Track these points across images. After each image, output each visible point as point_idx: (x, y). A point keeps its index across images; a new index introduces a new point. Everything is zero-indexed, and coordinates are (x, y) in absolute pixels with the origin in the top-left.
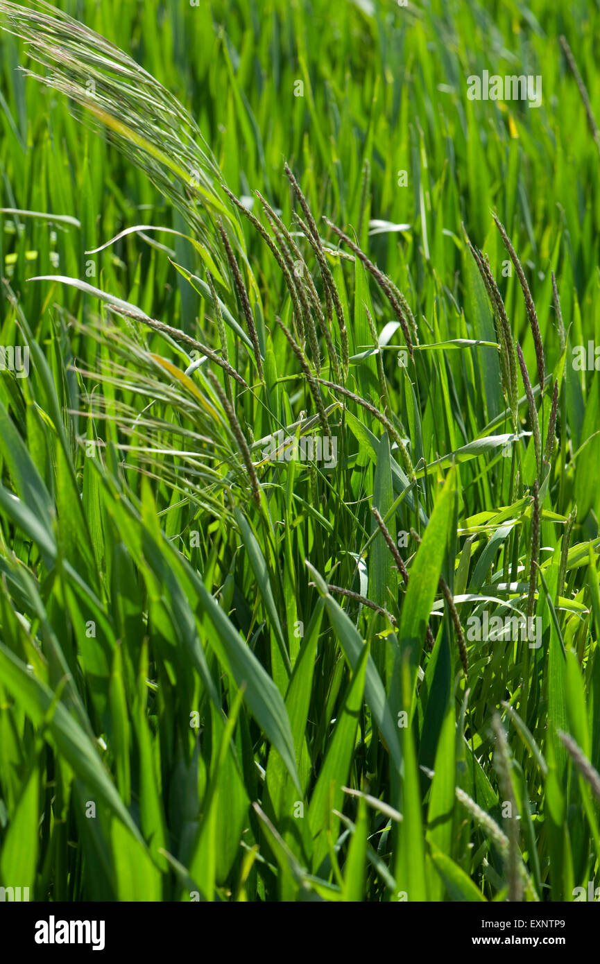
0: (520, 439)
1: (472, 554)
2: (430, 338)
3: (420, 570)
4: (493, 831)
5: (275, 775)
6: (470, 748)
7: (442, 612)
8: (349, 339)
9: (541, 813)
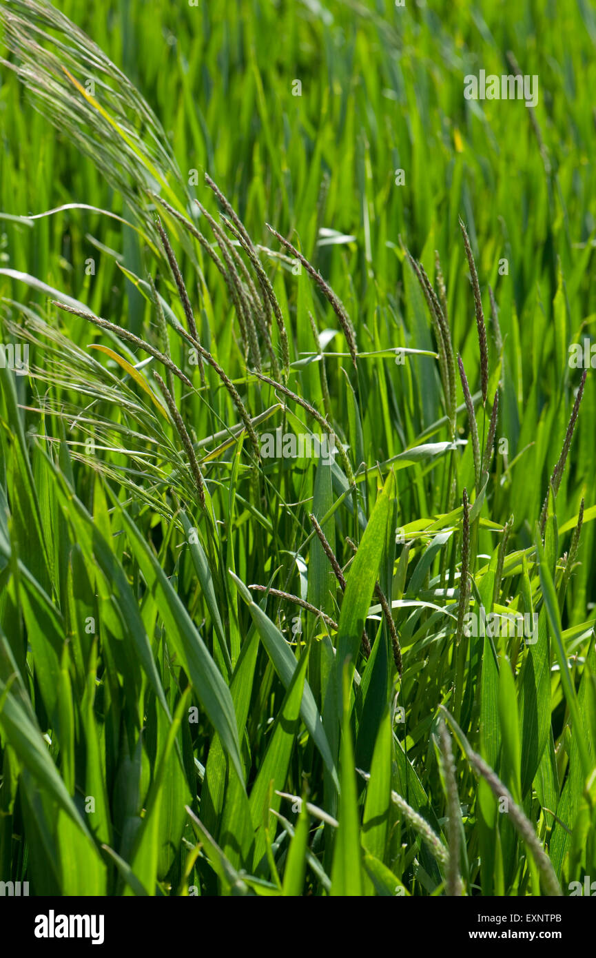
0: (457, 446)
1: (409, 561)
2: (371, 347)
3: (357, 574)
4: (426, 832)
5: (214, 773)
6: (404, 750)
7: (381, 616)
8: (289, 341)
9: (471, 816)
